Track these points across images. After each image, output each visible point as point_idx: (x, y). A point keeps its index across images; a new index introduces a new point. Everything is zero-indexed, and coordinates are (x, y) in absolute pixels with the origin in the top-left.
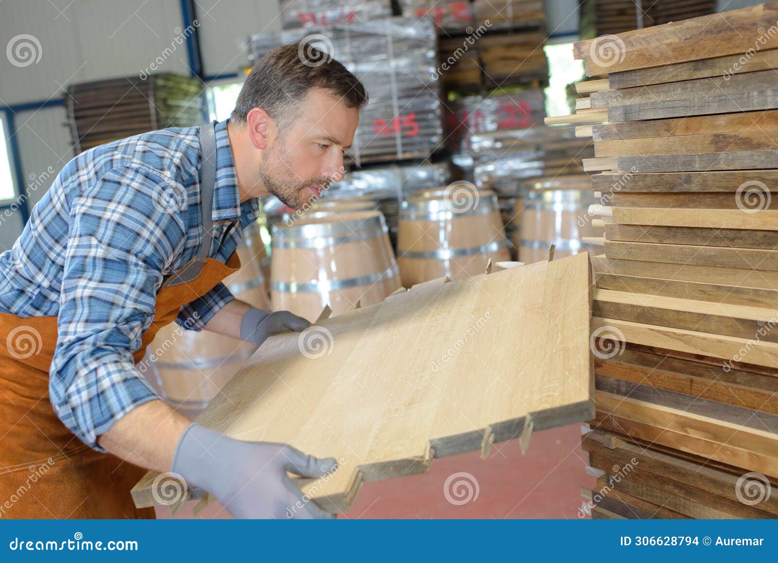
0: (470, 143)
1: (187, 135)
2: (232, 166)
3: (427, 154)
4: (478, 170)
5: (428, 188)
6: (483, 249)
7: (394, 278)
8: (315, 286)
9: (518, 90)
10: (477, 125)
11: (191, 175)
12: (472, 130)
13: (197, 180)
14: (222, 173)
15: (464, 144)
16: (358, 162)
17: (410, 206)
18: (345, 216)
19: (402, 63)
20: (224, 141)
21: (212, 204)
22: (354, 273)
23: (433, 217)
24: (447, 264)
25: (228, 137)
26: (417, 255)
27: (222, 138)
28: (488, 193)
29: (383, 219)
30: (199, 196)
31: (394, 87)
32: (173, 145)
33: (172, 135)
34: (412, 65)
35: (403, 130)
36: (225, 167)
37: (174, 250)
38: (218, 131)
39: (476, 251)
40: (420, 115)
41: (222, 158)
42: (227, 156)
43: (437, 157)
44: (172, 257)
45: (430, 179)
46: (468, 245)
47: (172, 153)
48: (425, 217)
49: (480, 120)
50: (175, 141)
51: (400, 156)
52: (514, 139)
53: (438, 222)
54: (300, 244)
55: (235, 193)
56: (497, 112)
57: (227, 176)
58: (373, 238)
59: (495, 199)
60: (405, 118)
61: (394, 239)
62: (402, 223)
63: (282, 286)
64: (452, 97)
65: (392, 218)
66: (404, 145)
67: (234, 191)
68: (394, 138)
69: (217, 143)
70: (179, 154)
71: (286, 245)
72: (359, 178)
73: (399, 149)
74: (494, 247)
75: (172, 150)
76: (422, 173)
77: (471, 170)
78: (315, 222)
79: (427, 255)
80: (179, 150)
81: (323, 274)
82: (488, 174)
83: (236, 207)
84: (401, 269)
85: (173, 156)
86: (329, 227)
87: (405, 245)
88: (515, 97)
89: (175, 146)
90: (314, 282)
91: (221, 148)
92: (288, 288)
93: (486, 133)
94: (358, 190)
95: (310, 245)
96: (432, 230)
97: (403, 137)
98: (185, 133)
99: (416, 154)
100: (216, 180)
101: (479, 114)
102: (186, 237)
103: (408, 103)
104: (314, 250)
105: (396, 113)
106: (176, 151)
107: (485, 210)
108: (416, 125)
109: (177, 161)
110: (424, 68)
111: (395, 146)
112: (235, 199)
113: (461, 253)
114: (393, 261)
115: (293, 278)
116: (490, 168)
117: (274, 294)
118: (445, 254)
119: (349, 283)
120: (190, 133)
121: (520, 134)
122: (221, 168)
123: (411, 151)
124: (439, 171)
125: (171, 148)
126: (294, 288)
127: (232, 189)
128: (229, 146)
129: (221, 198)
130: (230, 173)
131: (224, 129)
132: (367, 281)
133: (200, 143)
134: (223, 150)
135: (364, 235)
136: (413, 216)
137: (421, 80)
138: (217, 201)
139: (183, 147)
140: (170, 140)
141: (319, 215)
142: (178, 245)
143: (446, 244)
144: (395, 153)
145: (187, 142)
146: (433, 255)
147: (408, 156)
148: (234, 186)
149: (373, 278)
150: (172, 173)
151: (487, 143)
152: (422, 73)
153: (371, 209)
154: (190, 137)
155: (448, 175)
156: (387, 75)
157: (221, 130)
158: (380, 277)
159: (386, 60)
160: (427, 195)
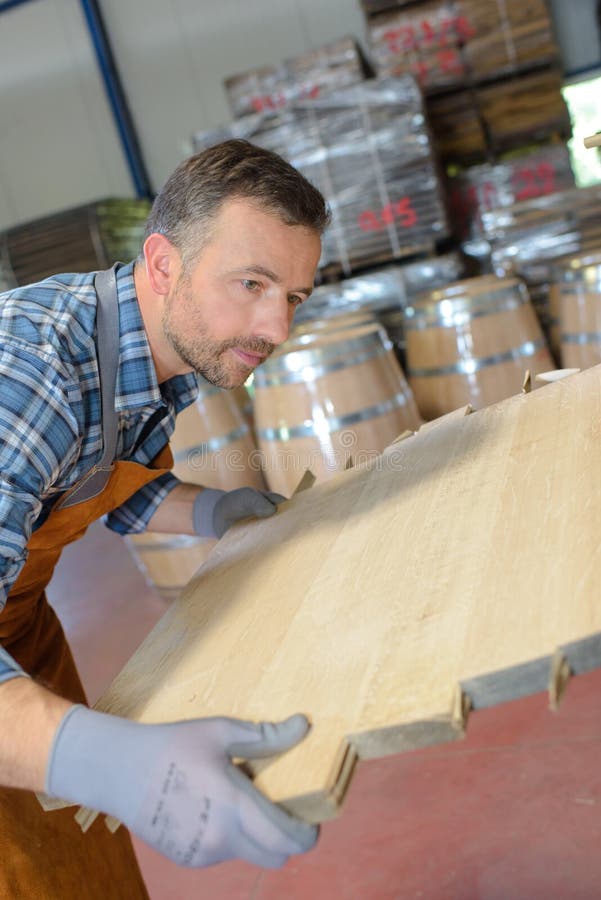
0: (482, 224)
1: (81, 285)
2: (140, 328)
3: (429, 245)
4: (497, 256)
5: (438, 288)
6: (515, 354)
7: (407, 405)
8: (310, 429)
9: (534, 151)
10: (488, 202)
11: (83, 348)
12: (482, 208)
13: (93, 354)
14: (128, 339)
15: (475, 227)
16: (347, 268)
17: (418, 312)
18: (336, 337)
19: (384, 138)
20: (129, 292)
21: (115, 388)
22: (356, 405)
23: (448, 322)
24: (472, 379)
25: (133, 286)
26: (433, 372)
27: (125, 288)
28: (512, 283)
29: (383, 334)
30: (98, 379)
31: (378, 169)
32: (58, 304)
33: (58, 287)
34: (398, 137)
35: (397, 220)
36: (131, 330)
37: (59, 462)
38: (121, 278)
39: (507, 357)
40: (415, 200)
41: (127, 319)
42: (133, 315)
43: (443, 248)
44: (57, 472)
45: (439, 276)
46: (495, 351)
47: (56, 315)
48: (437, 323)
49: (491, 196)
50: (61, 297)
51: (398, 253)
52: (537, 210)
53: (454, 328)
54: (285, 378)
55: (147, 369)
56: (511, 180)
57: (135, 345)
58: (374, 360)
59: (523, 288)
60: (397, 207)
61: (401, 356)
62: (410, 335)
63: (270, 434)
64: (452, 171)
65: (396, 331)
66: (401, 239)
67: (146, 365)
68: (386, 233)
69: (120, 295)
70: (66, 317)
71: (268, 383)
72: (351, 288)
73: (395, 244)
74: (529, 348)
75: (56, 311)
76: (426, 271)
77: (488, 258)
78: (300, 348)
79: (446, 369)
80: (67, 310)
81: (317, 412)
82: (511, 259)
83: (150, 388)
84: (415, 392)
85: (57, 320)
86: (318, 352)
87: (416, 362)
88: (532, 160)
89: (61, 304)
90: (308, 423)
91: (125, 302)
92: (277, 435)
93: (500, 208)
94: (351, 303)
95: (297, 378)
96: (447, 338)
97: (399, 229)
98: (79, 283)
99: (416, 248)
100: (122, 350)
101: (489, 187)
102: (80, 440)
103: (399, 186)
104: (303, 384)
105: (385, 200)
106: (62, 311)
107: (512, 304)
108: (411, 212)
109: (62, 327)
110: (412, 139)
111: (388, 242)
112: (148, 378)
113: (487, 362)
114: (403, 383)
115: (282, 422)
116: (512, 251)
117: (262, 444)
118: (469, 366)
119: (350, 420)
120: (86, 282)
121: (543, 203)
122: (125, 333)
123: (410, 245)
124: (448, 265)
125: (55, 308)
126: (285, 434)
127: (142, 363)
128: (134, 300)
129: (128, 377)
130: (137, 340)
131: (130, 274)
132: (374, 413)
133: (97, 296)
134: (127, 305)
135: (362, 357)
136: (421, 323)
137: (410, 155)
138: (122, 382)
139: (73, 304)
140: (55, 296)
141: (306, 340)
142: (66, 454)
143: (468, 355)
144: (390, 251)
145: (80, 297)
146: (453, 369)
147: (407, 251)
148: (145, 359)
149: (381, 409)
150: (54, 347)
151: (504, 220)
152: (411, 146)
153: (369, 323)
154: (85, 289)
155: (460, 268)
156: (367, 156)
157: (125, 276)
158: (389, 406)
159: (364, 138)
160: (436, 295)
